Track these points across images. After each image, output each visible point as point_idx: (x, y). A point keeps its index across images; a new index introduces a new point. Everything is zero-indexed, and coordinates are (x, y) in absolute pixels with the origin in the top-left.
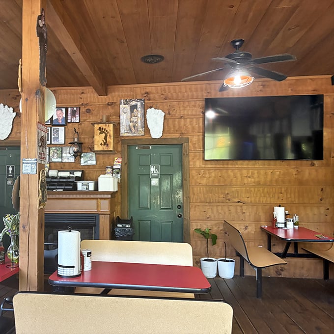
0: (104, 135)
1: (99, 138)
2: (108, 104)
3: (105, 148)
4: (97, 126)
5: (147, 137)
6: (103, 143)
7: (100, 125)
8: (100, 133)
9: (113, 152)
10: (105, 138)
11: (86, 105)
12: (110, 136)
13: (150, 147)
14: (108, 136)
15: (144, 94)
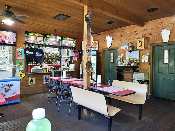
0: (140, 43)
1: (138, 44)
2: (145, 30)
3: (141, 48)
4: (138, 40)
5: (161, 42)
6: (140, 46)
7: (139, 39)
8: (139, 42)
9: (144, 49)
10: (141, 44)
11: (136, 31)
12: (143, 43)
13: (164, 46)
14: (142, 43)
15: (161, 23)
